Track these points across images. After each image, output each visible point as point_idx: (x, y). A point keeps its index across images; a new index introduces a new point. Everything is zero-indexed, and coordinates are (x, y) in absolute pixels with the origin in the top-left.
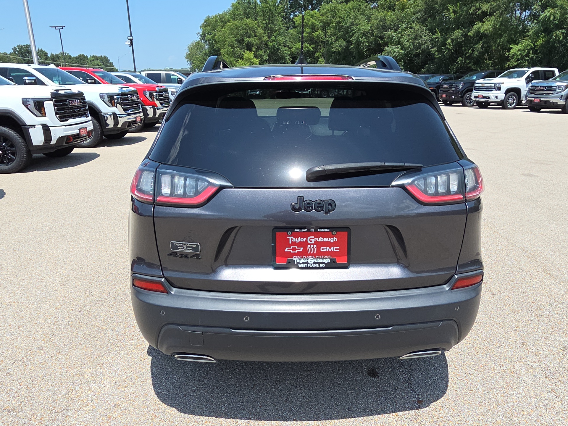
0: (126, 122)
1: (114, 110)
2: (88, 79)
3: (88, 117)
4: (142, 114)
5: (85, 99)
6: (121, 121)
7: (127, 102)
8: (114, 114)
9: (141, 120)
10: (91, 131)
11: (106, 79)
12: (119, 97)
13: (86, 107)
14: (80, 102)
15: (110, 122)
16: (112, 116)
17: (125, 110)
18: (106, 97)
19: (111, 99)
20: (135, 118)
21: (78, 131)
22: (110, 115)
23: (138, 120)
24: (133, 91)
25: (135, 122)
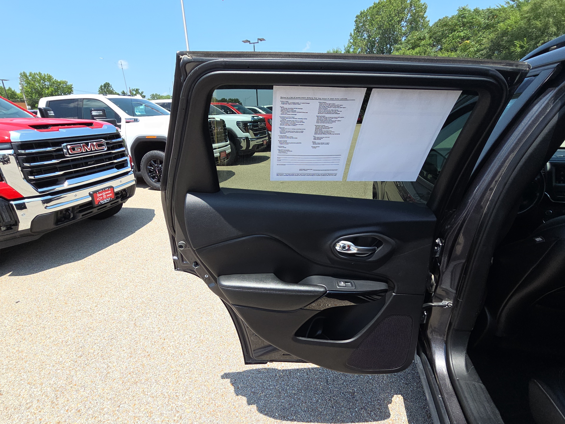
0: (256, 145)
1: (247, 134)
2: (228, 111)
3: (227, 141)
4: (267, 138)
5: (226, 126)
6: (252, 144)
7: (258, 128)
8: (247, 138)
9: (267, 142)
10: (229, 153)
11: (241, 110)
12: (251, 124)
13: (226, 133)
14: (222, 129)
15: (244, 145)
16: (245, 140)
17: (255, 135)
18: (241, 124)
19: (244, 126)
20: (263, 141)
21: (219, 154)
22: (244, 140)
23: (265, 143)
24: (261, 119)
25: (262, 144)
